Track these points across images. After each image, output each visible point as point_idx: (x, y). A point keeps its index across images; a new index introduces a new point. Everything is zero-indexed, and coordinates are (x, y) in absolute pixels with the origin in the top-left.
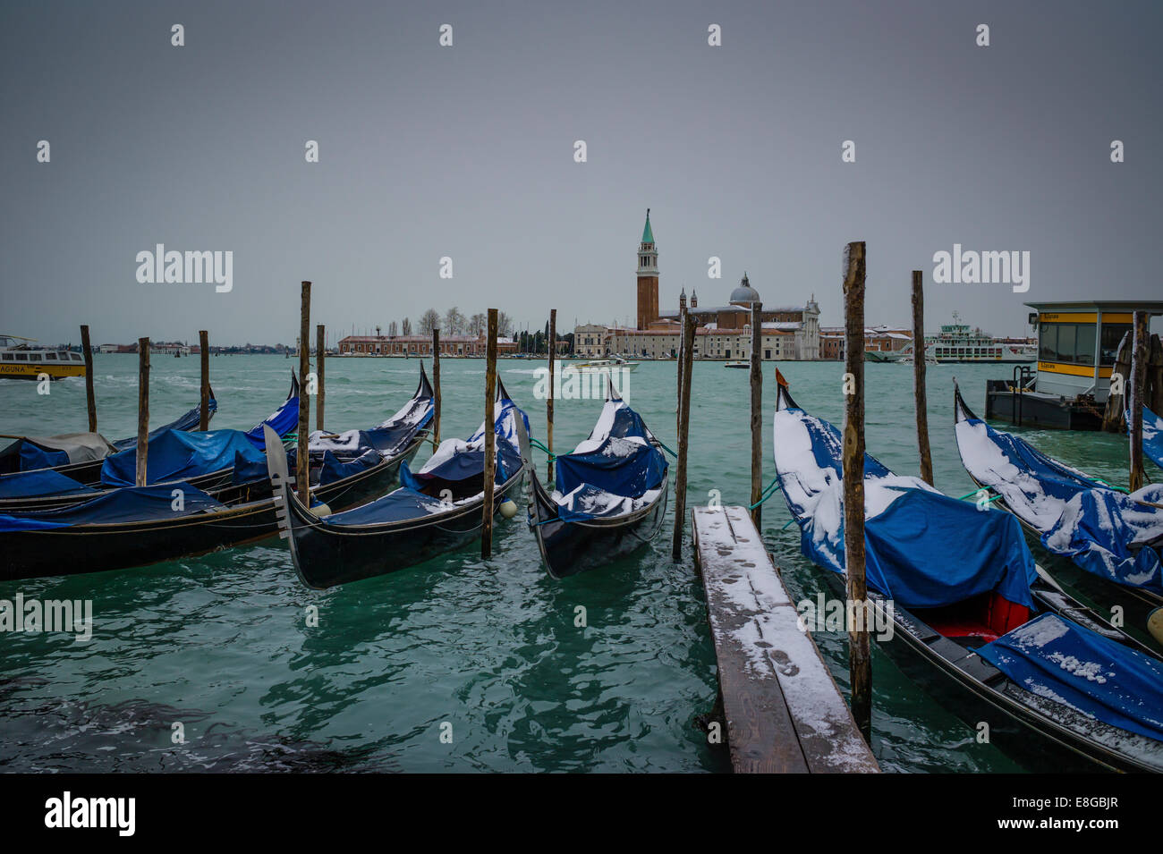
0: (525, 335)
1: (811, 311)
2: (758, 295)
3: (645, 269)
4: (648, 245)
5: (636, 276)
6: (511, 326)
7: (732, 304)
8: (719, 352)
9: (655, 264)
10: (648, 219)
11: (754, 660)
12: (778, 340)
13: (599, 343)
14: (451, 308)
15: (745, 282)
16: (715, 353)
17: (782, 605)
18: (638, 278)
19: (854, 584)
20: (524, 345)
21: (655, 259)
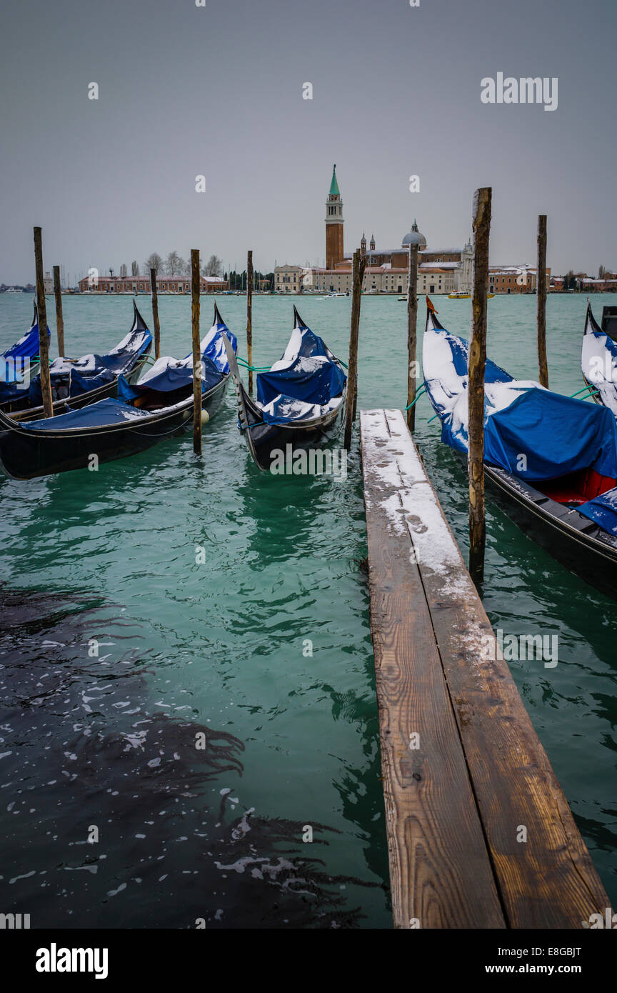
0: (233, 275)
1: (468, 252)
2: (424, 238)
3: (331, 218)
4: (334, 197)
5: (325, 223)
6: (222, 268)
7: (403, 247)
8: (392, 287)
9: (340, 213)
10: (334, 174)
11: (395, 522)
12: (440, 277)
13: (295, 281)
14: (172, 252)
15: (415, 228)
16: (389, 289)
17: (421, 482)
18: (327, 225)
19: (474, 464)
20: (232, 283)
21: (340, 208)
